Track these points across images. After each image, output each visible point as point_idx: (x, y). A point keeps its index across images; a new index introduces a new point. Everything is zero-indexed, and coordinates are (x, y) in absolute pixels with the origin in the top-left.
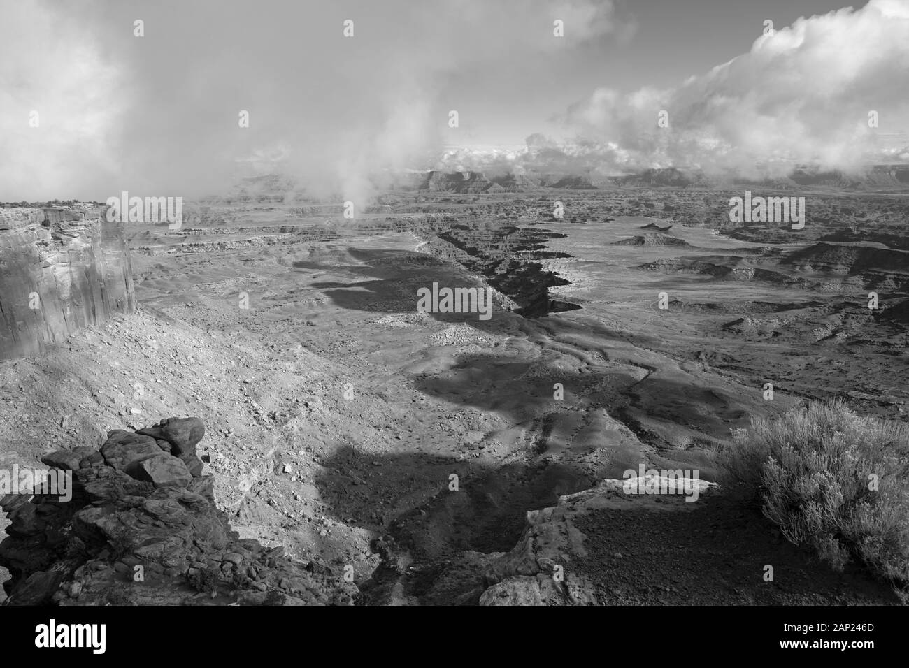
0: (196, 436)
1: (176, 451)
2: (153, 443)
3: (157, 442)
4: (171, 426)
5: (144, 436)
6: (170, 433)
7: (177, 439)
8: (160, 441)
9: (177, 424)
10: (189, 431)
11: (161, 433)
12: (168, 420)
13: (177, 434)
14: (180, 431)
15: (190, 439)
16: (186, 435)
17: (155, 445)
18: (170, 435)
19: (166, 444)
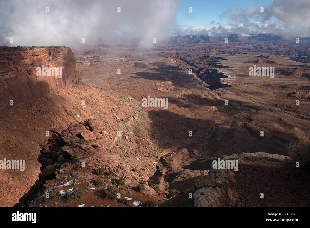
0: (97, 125)
1: (91, 130)
2: (84, 127)
3: (85, 126)
4: (90, 122)
5: (81, 124)
6: (89, 124)
7: (91, 126)
8: (86, 126)
9: (91, 121)
10: (95, 124)
11: (86, 124)
12: (89, 120)
13: (91, 124)
14: (92, 123)
15: (96, 126)
16: (94, 125)
17: (85, 128)
18: (89, 125)
19: (88, 127)
